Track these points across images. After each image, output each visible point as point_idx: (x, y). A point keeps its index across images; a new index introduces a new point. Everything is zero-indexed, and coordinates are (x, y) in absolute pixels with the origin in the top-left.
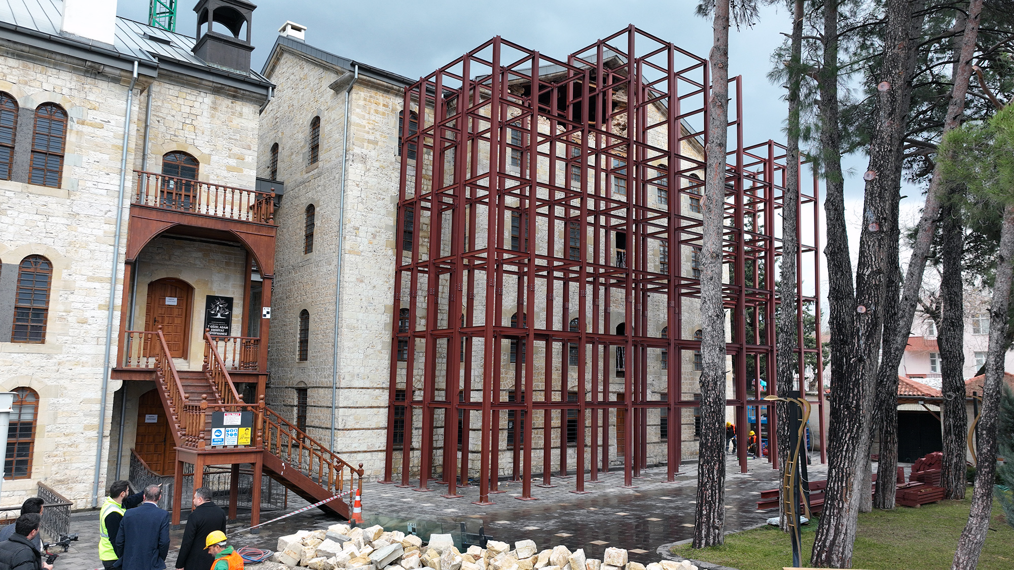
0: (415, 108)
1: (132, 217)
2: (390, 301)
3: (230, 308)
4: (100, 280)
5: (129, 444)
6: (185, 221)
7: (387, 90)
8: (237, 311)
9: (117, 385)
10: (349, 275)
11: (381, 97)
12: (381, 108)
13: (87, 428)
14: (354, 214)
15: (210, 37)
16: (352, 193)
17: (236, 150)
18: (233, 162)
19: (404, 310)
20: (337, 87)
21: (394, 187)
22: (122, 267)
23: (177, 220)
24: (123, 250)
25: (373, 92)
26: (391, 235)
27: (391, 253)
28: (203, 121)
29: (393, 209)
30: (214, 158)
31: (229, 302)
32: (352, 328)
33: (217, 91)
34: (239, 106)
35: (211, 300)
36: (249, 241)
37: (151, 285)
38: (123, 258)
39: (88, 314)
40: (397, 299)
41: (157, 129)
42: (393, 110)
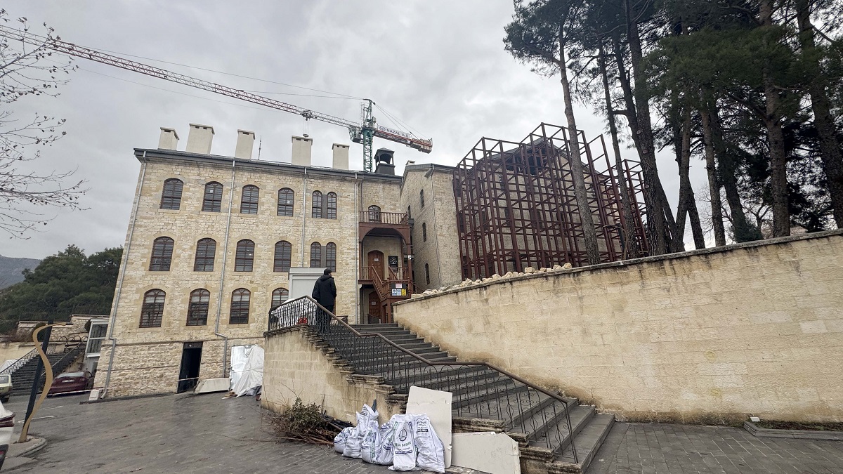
0: (457, 177)
1: (360, 226)
2: (459, 254)
3: (397, 260)
4: (352, 249)
5: (367, 312)
6: (378, 226)
7: (446, 173)
8: (400, 261)
9: (360, 286)
10: (441, 245)
11: (444, 176)
12: (445, 180)
13: (352, 302)
14: (439, 221)
15: (380, 165)
16: (438, 213)
17: (393, 202)
18: (392, 207)
19: (465, 257)
20: (427, 176)
21: (454, 208)
22: (358, 244)
23: (374, 226)
24: (358, 238)
25: (441, 174)
26: (456, 227)
27: (456, 234)
28: (381, 194)
29: (454, 217)
30: (386, 206)
31: (397, 257)
32: (445, 265)
33: (384, 182)
34: (392, 187)
35: (390, 258)
36: (400, 231)
37: (369, 254)
38: (358, 241)
39: (348, 261)
40: (461, 252)
41: (365, 199)
42: (450, 180)
